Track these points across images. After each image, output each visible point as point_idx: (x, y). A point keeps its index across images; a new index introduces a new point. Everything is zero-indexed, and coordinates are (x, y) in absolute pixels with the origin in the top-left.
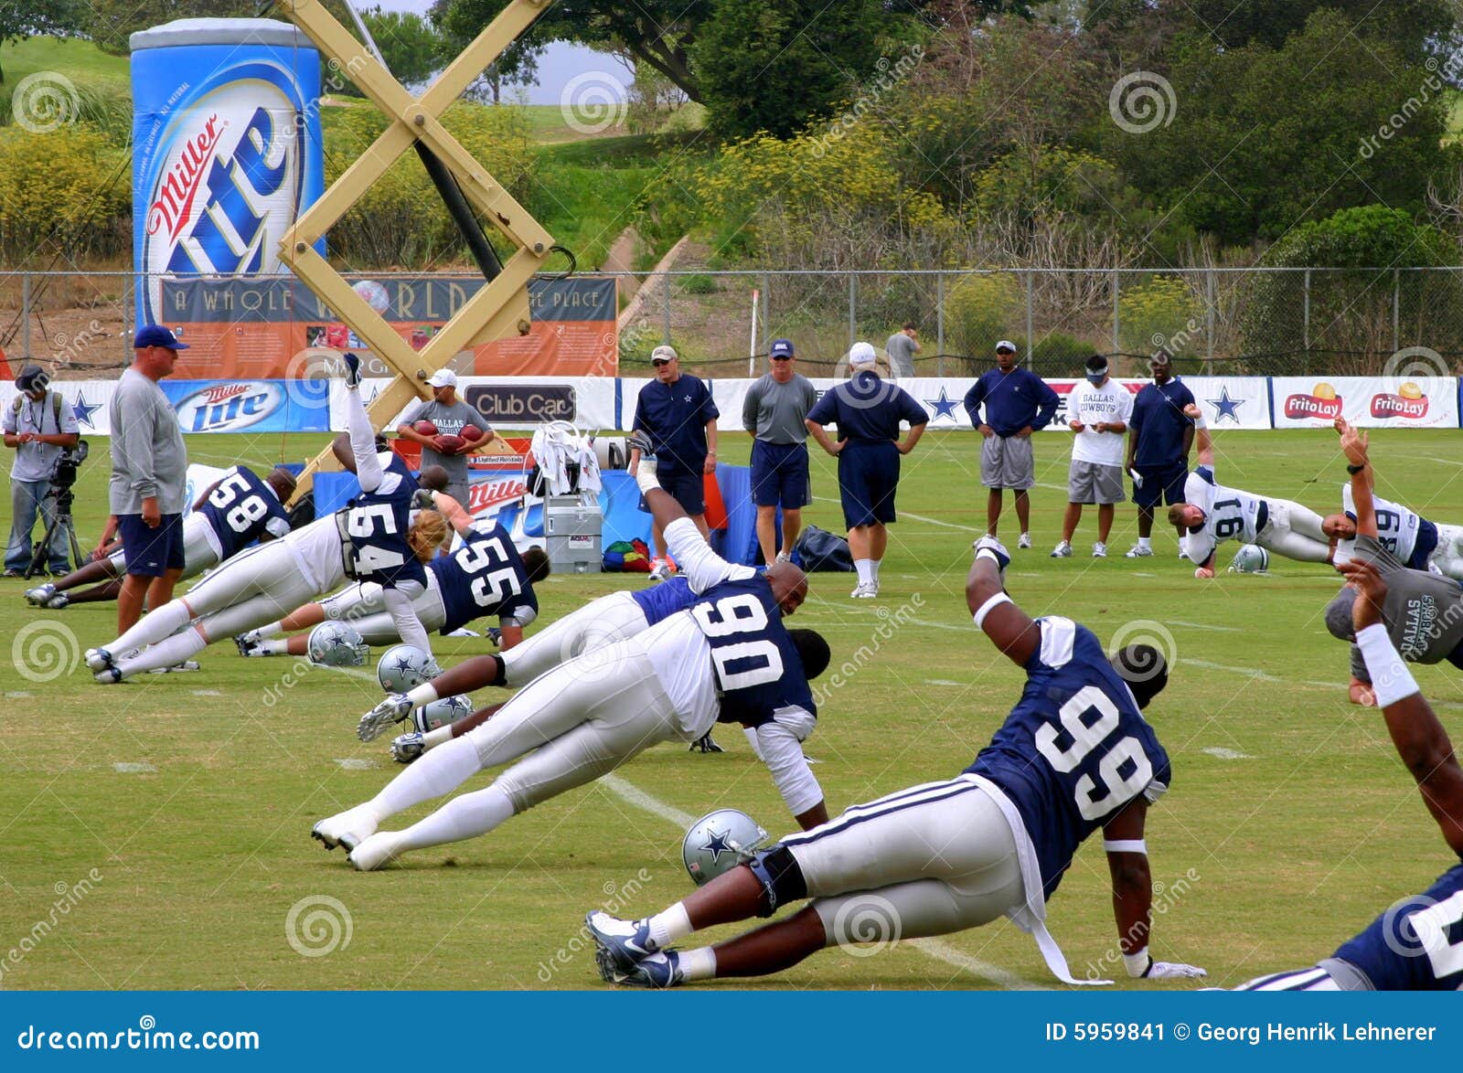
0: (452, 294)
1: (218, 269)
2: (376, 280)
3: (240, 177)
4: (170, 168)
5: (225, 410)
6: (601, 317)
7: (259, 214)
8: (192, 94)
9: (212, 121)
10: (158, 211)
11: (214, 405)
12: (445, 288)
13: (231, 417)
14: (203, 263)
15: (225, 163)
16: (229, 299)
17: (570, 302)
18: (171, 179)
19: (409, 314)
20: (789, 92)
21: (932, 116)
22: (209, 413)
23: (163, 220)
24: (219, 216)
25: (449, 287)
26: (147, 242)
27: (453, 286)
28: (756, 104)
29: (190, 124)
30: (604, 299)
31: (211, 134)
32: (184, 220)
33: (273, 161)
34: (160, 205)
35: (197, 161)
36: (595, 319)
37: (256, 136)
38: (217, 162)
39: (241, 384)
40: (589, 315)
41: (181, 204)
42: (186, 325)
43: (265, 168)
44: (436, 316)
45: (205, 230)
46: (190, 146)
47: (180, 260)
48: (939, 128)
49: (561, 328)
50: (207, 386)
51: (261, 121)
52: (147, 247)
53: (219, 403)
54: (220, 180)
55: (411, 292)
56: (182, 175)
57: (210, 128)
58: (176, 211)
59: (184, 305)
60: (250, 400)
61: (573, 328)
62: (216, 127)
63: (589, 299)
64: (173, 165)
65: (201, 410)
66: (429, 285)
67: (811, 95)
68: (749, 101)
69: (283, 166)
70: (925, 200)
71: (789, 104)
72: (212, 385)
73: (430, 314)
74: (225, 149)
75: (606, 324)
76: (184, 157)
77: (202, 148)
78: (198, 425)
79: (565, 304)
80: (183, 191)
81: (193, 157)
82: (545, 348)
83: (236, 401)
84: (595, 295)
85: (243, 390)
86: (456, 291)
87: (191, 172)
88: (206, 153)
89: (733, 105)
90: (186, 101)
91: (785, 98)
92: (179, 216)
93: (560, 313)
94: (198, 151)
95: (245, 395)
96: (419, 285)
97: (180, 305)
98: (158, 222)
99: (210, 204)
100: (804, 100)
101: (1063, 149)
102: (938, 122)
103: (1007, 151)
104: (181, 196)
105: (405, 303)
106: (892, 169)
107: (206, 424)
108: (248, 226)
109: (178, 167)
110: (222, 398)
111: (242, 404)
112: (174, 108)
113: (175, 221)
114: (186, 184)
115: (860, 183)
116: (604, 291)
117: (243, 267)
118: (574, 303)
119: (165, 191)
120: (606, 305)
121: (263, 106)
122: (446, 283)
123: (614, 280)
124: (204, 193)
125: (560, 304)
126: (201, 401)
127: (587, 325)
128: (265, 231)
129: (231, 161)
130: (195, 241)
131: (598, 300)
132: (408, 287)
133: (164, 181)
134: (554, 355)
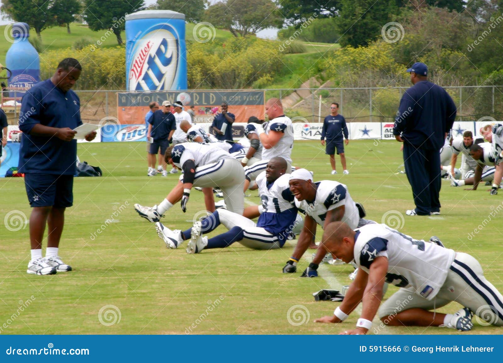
0: (211, 97)
1: (150, 89)
2: (186, 92)
3: (157, 61)
4: (136, 58)
5: (132, 134)
6: (259, 104)
7: (163, 72)
8: (142, 35)
9: (149, 43)
10: (132, 72)
11: (128, 132)
12: (208, 95)
13: (134, 136)
14: (146, 88)
15: (153, 56)
16: (139, 99)
17: (249, 99)
18: (136, 62)
19: (197, 104)
20: (364, 33)
21: (407, 40)
22: (127, 135)
23: (134, 74)
24: (151, 73)
25: (210, 94)
26: (129, 82)
27: (211, 94)
28: (353, 37)
29: (142, 44)
30: (260, 98)
31: (148, 47)
32: (140, 74)
33: (168, 55)
34: (133, 70)
35: (144, 56)
36: (257, 105)
37: (163, 48)
38: (150, 56)
39: (137, 126)
40: (255, 103)
41: (139, 70)
42: (125, 107)
43: (166, 58)
44: (206, 104)
45: (146, 78)
46: (142, 51)
47: (139, 87)
48: (409, 44)
49: (246, 108)
50: (126, 127)
51: (164, 43)
52: (129, 83)
53: (130, 132)
54: (151, 62)
55: (198, 96)
56: (139, 60)
57: (148, 45)
58: (138, 71)
59: (125, 101)
60: (140, 131)
61: (250, 107)
62: (150, 45)
63: (255, 98)
64: (137, 57)
65: (124, 134)
66: (204, 94)
67: (371, 34)
68: (351, 36)
69: (171, 57)
70: (401, 67)
71: (364, 37)
72: (128, 126)
73: (204, 103)
74: (153, 52)
75: (261, 106)
76: (140, 55)
77: (146, 51)
78: (123, 139)
79: (248, 100)
80: (140, 65)
81: (143, 54)
82: (241, 114)
83: (135, 131)
84: (257, 97)
85: (138, 128)
86: (212, 96)
87: (142, 59)
88: (147, 53)
89: (346, 38)
90: (140, 37)
91: (362, 35)
92: (139, 73)
93: (245, 103)
94: (144, 52)
95: (138, 129)
96: (200, 94)
97: (124, 101)
98: (132, 75)
99: (148, 69)
100: (369, 36)
101: (448, 50)
102: (408, 42)
103: (429, 51)
104: (139, 67)
105: (196, 99)
106: (391, 57)
107: (126, 139)
108: (160, 76)
109: (138, 58)
110: (131, 130)
111: (137, 132)
112: (137, 39)
113: (137, 75)
114: (141, 63)
115: (380, 62)
116: (260, 95)
117: (159, 89)
118: (250, 99)
119: (135, 66)
120: (261, 100)
121: (165, 38)
122: (209, 93)
123: (263, 92)
124: (146, 66)
125: (246, 99)
126: (124, 131)
127: (255, 106)
128: (165, 78)
129: (155, 56)
130: (143, 81)
131: (258, 98)
132: (197, 95)
133: (134, 62)
134: (244, 116)
